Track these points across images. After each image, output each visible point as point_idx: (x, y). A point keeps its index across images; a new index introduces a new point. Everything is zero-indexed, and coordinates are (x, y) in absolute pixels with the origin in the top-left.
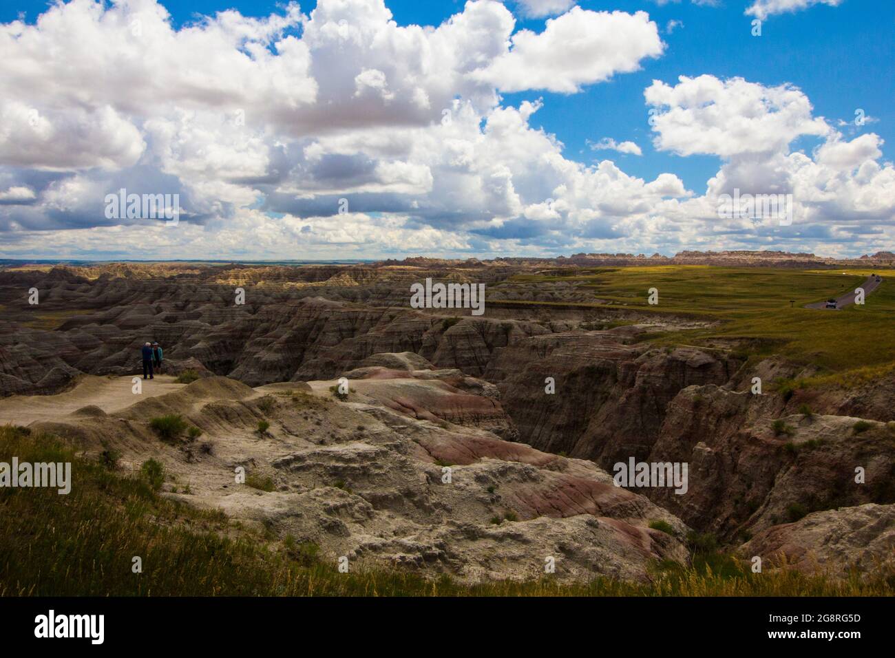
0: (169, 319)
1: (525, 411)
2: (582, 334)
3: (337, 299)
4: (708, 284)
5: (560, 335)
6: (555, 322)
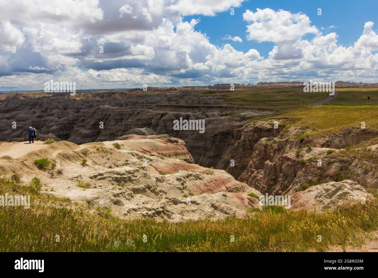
0: (39, 117)
1: (196, 151)
2: (220, 118)
3: (114, 106)
4: (270, 96)
5: (210, 119)
6: (208, 113)
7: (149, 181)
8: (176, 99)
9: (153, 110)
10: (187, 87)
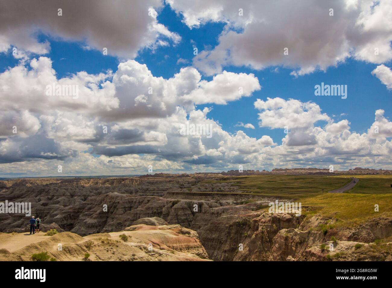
0: (44, 205)
1: (210, 244)
2: (234, 206)
3: (123, 193)
4: (287, 183)
5: (224, 207)
6: (222, 201)
8: (188, 185)
9: (164, 198)
10: (199, 173)
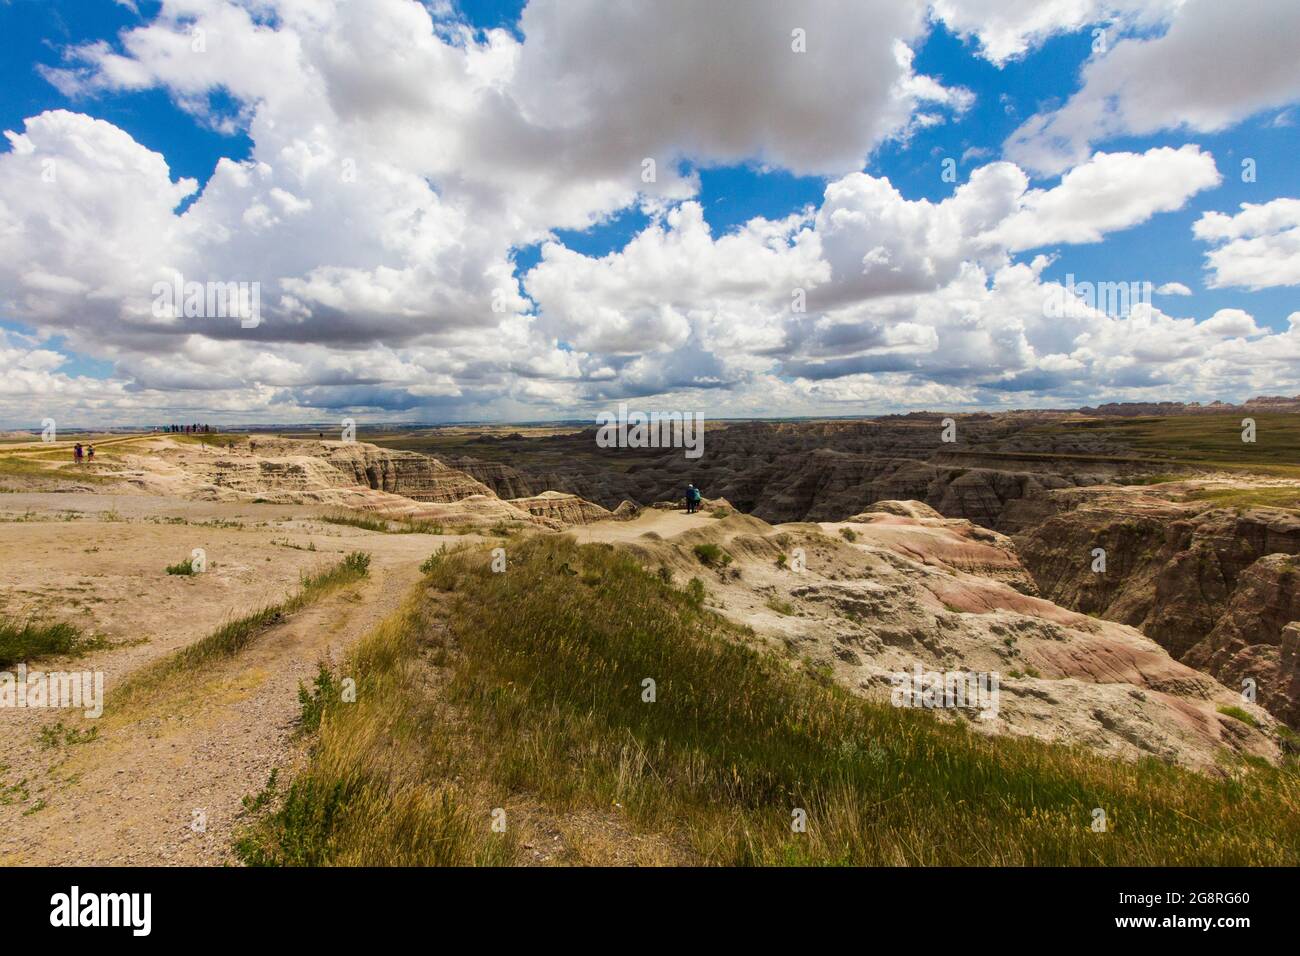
1: (1044, 566)
2: (1115, 488)
5: (1086, 489)
6: (1080, 475)
7: (919, 620)
8: (989, 438)
9: (931, 462)
10: (1019, 412)
